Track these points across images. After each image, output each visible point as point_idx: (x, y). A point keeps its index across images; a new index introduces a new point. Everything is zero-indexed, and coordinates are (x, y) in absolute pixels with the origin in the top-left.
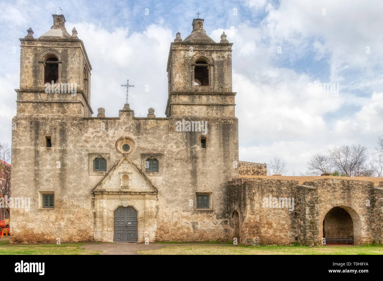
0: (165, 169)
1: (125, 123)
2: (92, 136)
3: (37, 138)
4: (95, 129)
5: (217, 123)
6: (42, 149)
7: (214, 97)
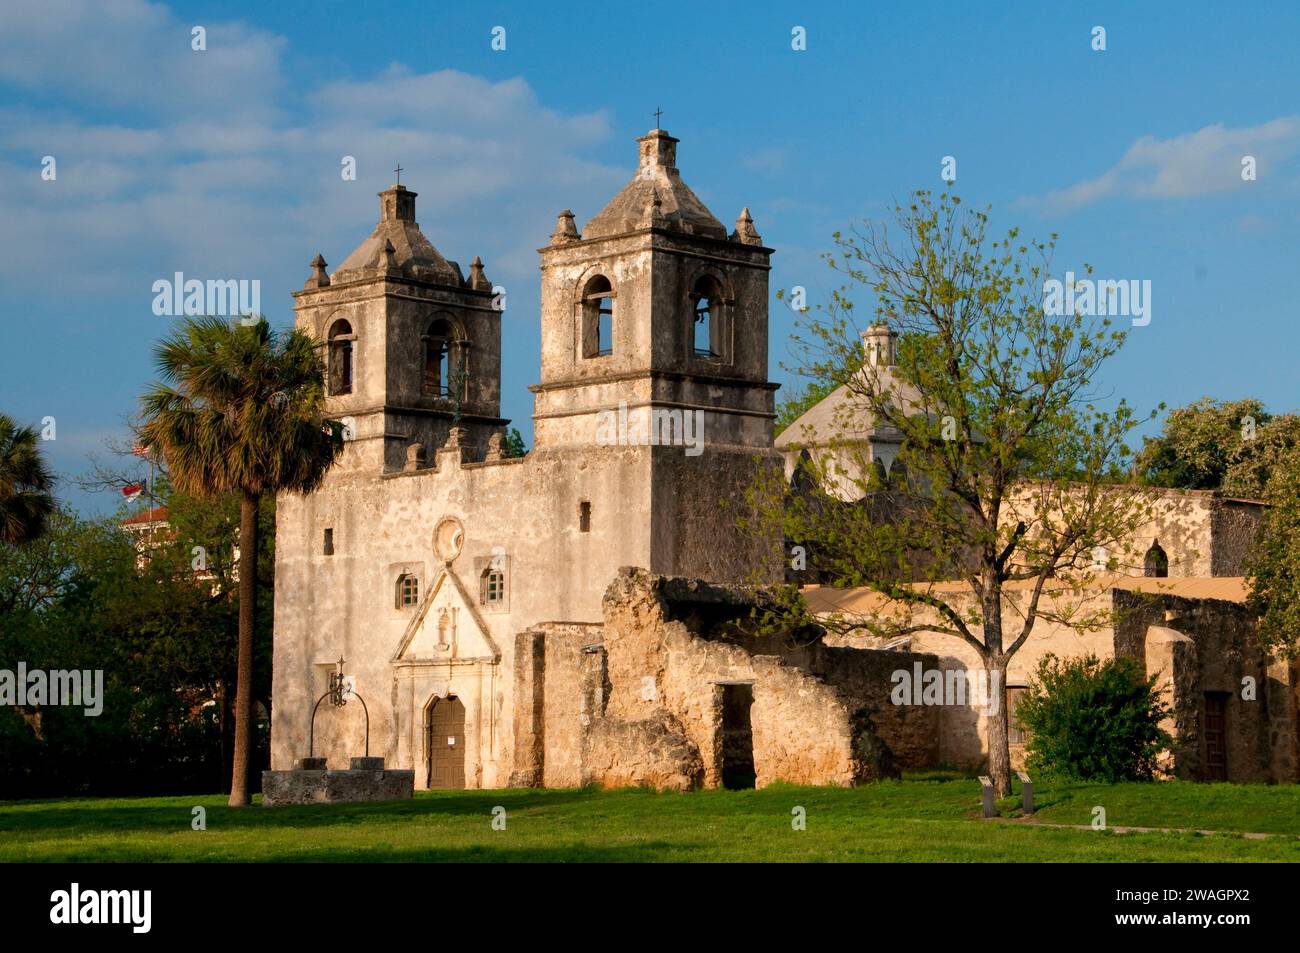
0: (514, 596)
1: (450, 480)
2: (395, 521)
3: (312, 534)
4: (400, 501)
5: (609, 461)
6: (320, 558)
7: (613, 386)
